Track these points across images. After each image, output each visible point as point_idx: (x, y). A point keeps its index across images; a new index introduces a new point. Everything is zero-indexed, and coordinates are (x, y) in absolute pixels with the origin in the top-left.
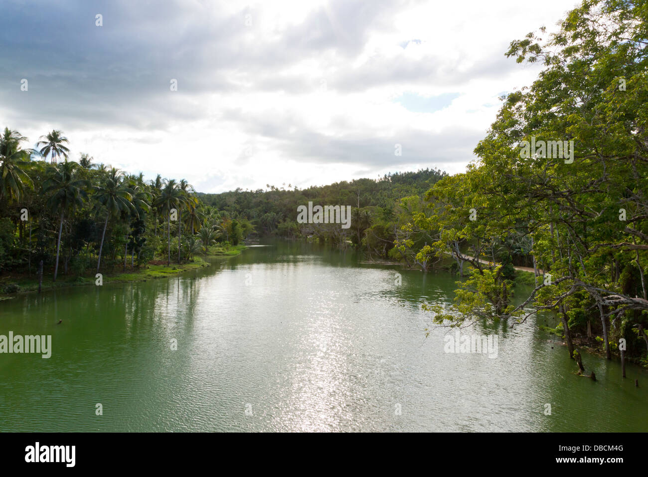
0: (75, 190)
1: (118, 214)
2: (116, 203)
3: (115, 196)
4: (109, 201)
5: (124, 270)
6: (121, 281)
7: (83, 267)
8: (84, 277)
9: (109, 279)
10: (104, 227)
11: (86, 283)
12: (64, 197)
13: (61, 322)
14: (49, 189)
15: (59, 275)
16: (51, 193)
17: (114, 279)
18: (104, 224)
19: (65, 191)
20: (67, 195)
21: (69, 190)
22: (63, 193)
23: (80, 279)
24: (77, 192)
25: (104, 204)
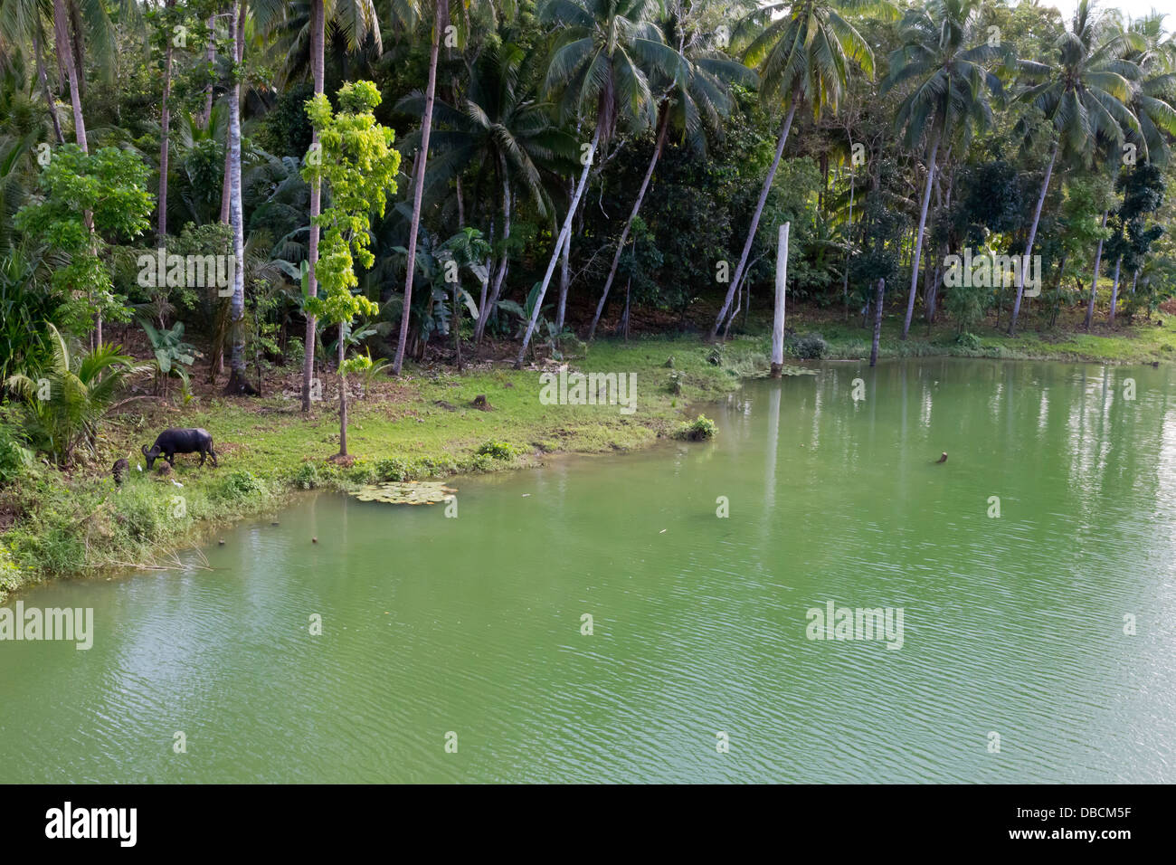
0: (973, 74)
1: (1087, 145)
2: (1082, 111)
3: (1080, 88)
4: (1063, 104)
5: (1086, 325)
6: (1083, 356)
7: (978, 306)
8: (980, 335)
9: (1047, 346)
10: (1040, 187)
11: (984, 352)
12: (943, 97)
13: (945, 458)
14: (905, 74)
15: (915, 321)
16: (912, 86)
17: (1061, 347)
18: (1043, 179)
19: (946, 79)
20: (952, 88)
21: (955, 74)
22: (940, 85)
23: (969, 339)
24: (980, 79)
25: (1049, 114)
